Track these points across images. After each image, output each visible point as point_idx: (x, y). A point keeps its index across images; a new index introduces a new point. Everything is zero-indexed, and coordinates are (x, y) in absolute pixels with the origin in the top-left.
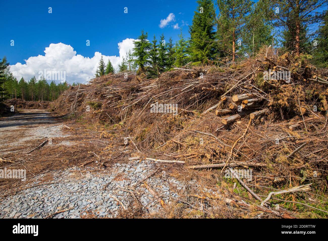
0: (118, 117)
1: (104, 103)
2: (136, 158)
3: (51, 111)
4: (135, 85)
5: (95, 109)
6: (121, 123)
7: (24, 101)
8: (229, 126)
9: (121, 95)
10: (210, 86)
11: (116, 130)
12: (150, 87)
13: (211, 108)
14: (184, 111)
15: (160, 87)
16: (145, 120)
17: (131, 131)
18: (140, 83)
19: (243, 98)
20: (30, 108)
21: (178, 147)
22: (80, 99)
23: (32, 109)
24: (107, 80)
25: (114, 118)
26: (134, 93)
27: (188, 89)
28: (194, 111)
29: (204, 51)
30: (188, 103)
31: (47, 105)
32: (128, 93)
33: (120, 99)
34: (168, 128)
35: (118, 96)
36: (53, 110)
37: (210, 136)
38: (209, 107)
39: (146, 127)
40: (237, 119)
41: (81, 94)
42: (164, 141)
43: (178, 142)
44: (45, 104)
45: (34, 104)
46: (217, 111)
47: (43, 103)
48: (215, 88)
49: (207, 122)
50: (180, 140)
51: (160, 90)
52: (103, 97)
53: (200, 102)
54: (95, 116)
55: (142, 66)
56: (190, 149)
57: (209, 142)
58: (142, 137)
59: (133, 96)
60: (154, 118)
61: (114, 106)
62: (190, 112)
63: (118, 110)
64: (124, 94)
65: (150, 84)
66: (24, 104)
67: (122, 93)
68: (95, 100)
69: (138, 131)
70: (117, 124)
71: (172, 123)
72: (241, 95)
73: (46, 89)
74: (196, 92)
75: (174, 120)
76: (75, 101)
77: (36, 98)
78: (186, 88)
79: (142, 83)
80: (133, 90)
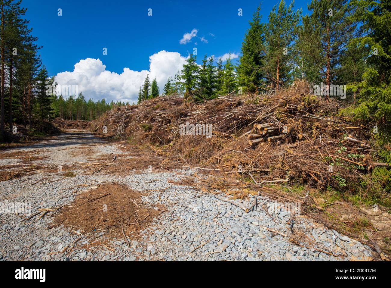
0: (167, 139)
1: (154, 126)
2: (188, 166)
3: (93, 132)
4: (184, 110)
5: (146, 131)
6: (171, 144)
7: (63, 120)
8: (254, 146)
9: (170, 119)
10: (246, 115)
11: (166, 150)
12: (197, 113)
13: (247, 133)
14: (225, 135)
15: (206, 113)
16: (192, 142)
17: (180, 151)
18: (188, 108)
19: (265, 126)
20: (69, 127)
21: (218, 161)
22: (127, 120)
23: (71, 129)
24: (156, 103)
25: (164, 140)
26: (183, 118)
27: (229, 116)
28: (232, 135)
29: (251, 76)
30: (228, 128)
31: (86, 125)
32: (177, 117)
33: (170, 122)
34: (211, 148)
35: (168, 119)
36: (96, 131)
37: (240, 153)
38: (246, 132)
39: (193, 147)
40: (261, 141)
41: (128, 115)
42: (207, 158)
43: (218, 158)
44: (84, 124)
45: (72, 124)
46: (249, 136)
47: (82, 123)
48: (249, 117)
49: (240, 143)
50: (220, 157)
51: (206, 116)
52: (153, 120)
53: (238, 128)
54: (145, 138)
55: (189, 89)
56: (226, 162)
57: (239, 157)
58: (190, 156)
59: (182, 120)
60: (200, 140)
61: (163, 129)
62: (229, 136)
63: (167, 133)
64: (173, 118)
65: (197, 109)
66: (63, 123)
67: (172, 117)
68: (145, 122)
69: (186, 150)
70: (167, 145)
71: (214, 144)
72: (263, 125)
73: (84, 107)
74: (235, 119)
75: (216, 142)
76: (122, 122)
77: (75, 117)
78: (228, 115)
79: (189, 108)
80: (181, 114)
